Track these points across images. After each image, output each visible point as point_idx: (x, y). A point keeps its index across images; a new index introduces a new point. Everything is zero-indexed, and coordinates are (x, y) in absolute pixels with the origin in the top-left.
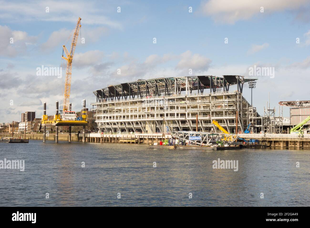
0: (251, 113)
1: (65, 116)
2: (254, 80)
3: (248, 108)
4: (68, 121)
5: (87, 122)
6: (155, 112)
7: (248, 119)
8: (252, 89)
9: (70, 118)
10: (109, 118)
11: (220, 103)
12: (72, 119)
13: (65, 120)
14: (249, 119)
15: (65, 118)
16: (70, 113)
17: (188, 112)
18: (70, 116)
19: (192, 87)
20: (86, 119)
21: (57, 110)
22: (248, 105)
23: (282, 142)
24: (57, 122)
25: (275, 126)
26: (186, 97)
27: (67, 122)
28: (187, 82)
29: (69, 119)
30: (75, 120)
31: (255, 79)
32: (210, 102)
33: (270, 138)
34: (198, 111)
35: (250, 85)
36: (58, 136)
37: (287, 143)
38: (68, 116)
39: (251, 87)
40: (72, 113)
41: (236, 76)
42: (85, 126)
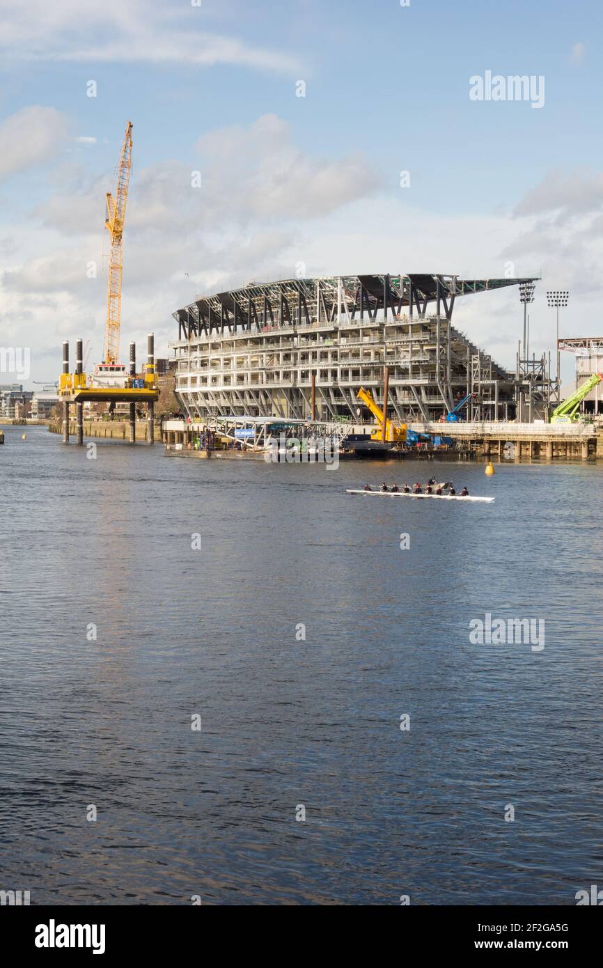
0: (476, 370)
1: (99, 377)
2: (530, 281)
3: (471, 357)
4: (104, 389)
5: (154, 392)
6: (281, 368)
7: (470, 385)
8: (525, 303)
9: (112, 382)
10: (199, 380)
11: (402, 344)
12: (117, 385)
13: (100, 387)
14: (473, 384)
15: (100, 383)
16: (112, 369)
17: (341, 366)
18: (112, 377)
19: (355, 304)
20: (153, 383)
21: (80, 362)
22: (470, 350)
23: (518, 444)
24: (77, 393)
25: (532, 404)
26: (338, 328)
27: (102, 391)
28: (339, 290)
29: (108, 383)
30: (126, 387)
31: (530, 277)
32: (384, 343)
33: (490, 435)
34: (358, 364)
35: (522, 294)
36: (82, 428)
37: (537, 446)
38: (105, 376)
39: (524, 300)
40: (118, 369)
41: (434, 276)
42: (153, 403)
